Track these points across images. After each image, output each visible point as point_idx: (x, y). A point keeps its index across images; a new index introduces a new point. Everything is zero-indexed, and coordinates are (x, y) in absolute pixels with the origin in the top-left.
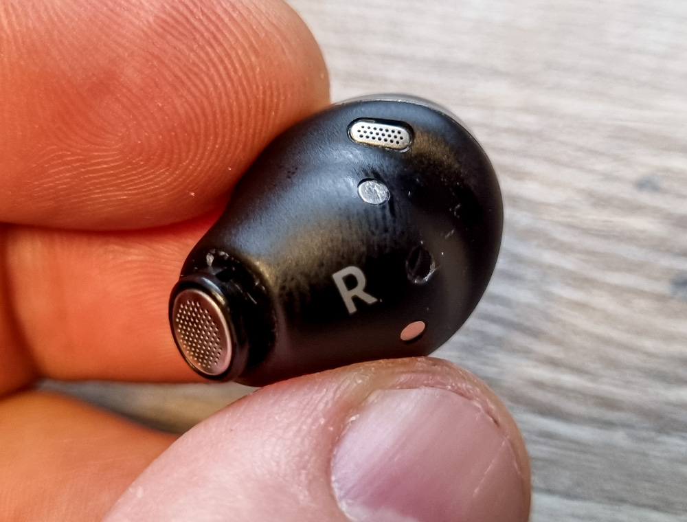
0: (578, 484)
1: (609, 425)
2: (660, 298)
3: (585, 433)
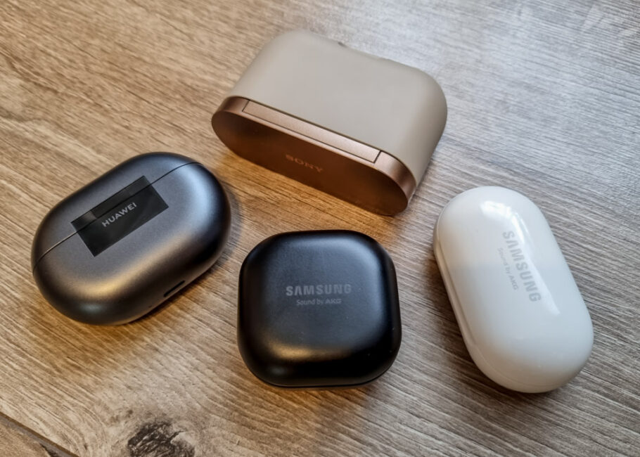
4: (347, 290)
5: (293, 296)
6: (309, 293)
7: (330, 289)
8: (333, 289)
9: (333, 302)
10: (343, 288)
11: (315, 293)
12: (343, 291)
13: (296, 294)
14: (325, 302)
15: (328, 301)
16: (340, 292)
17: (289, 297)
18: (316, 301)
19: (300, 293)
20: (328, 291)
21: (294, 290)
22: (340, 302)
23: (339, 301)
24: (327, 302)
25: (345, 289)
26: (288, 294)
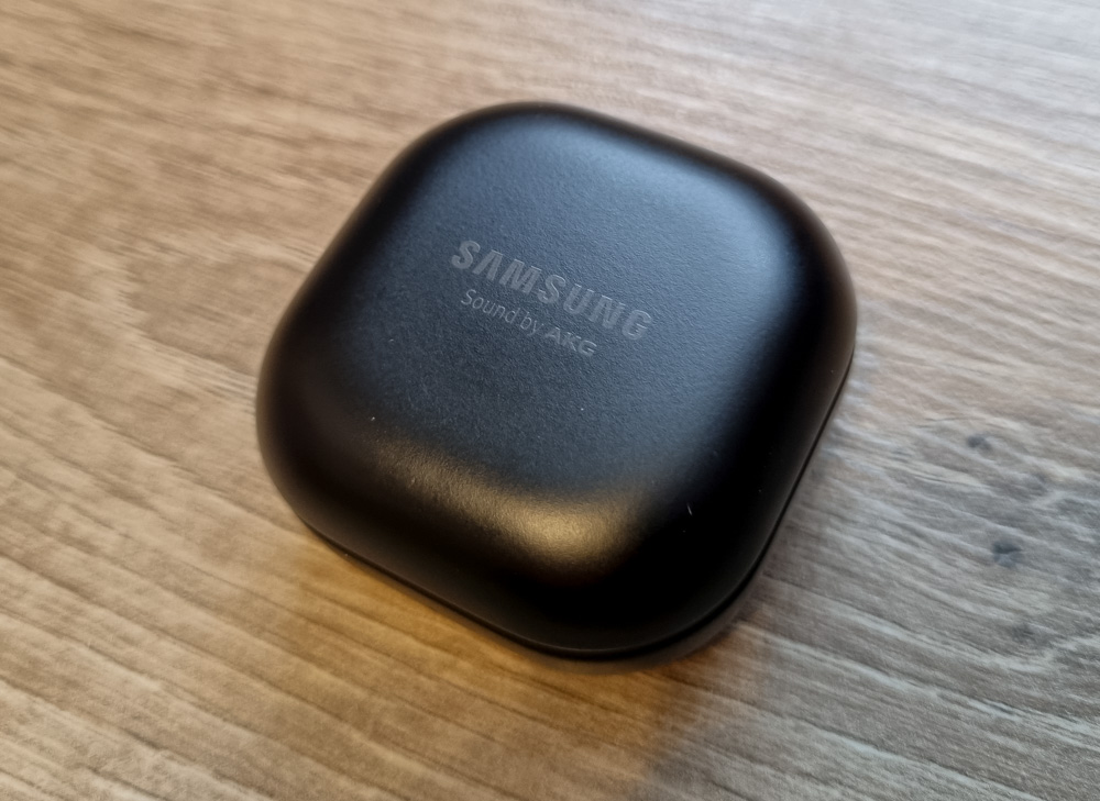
0: (890, 737)
1: (924, 681)
2: (982, 561)
3: (902, 686)
4: (634, 329)
5: (468, 273)
6: (515, 285)
7: (585, 302)
8: (593, 303)
9: (569, 340)
10: (625, 316)
11: (533, 295)
12: (619, 327)
13: (477, 271)
14: (545, 330)
15: (554, 335)
16: (608, 324)
17: (455, 270)
18: (519, 319)
19: (491, 276)
20: (575, 304)
21: (479, 256)
22: (589, 353)
23: (586, 348)
24: (549, 335)
25: (629, 323)
26: (455, 261)
